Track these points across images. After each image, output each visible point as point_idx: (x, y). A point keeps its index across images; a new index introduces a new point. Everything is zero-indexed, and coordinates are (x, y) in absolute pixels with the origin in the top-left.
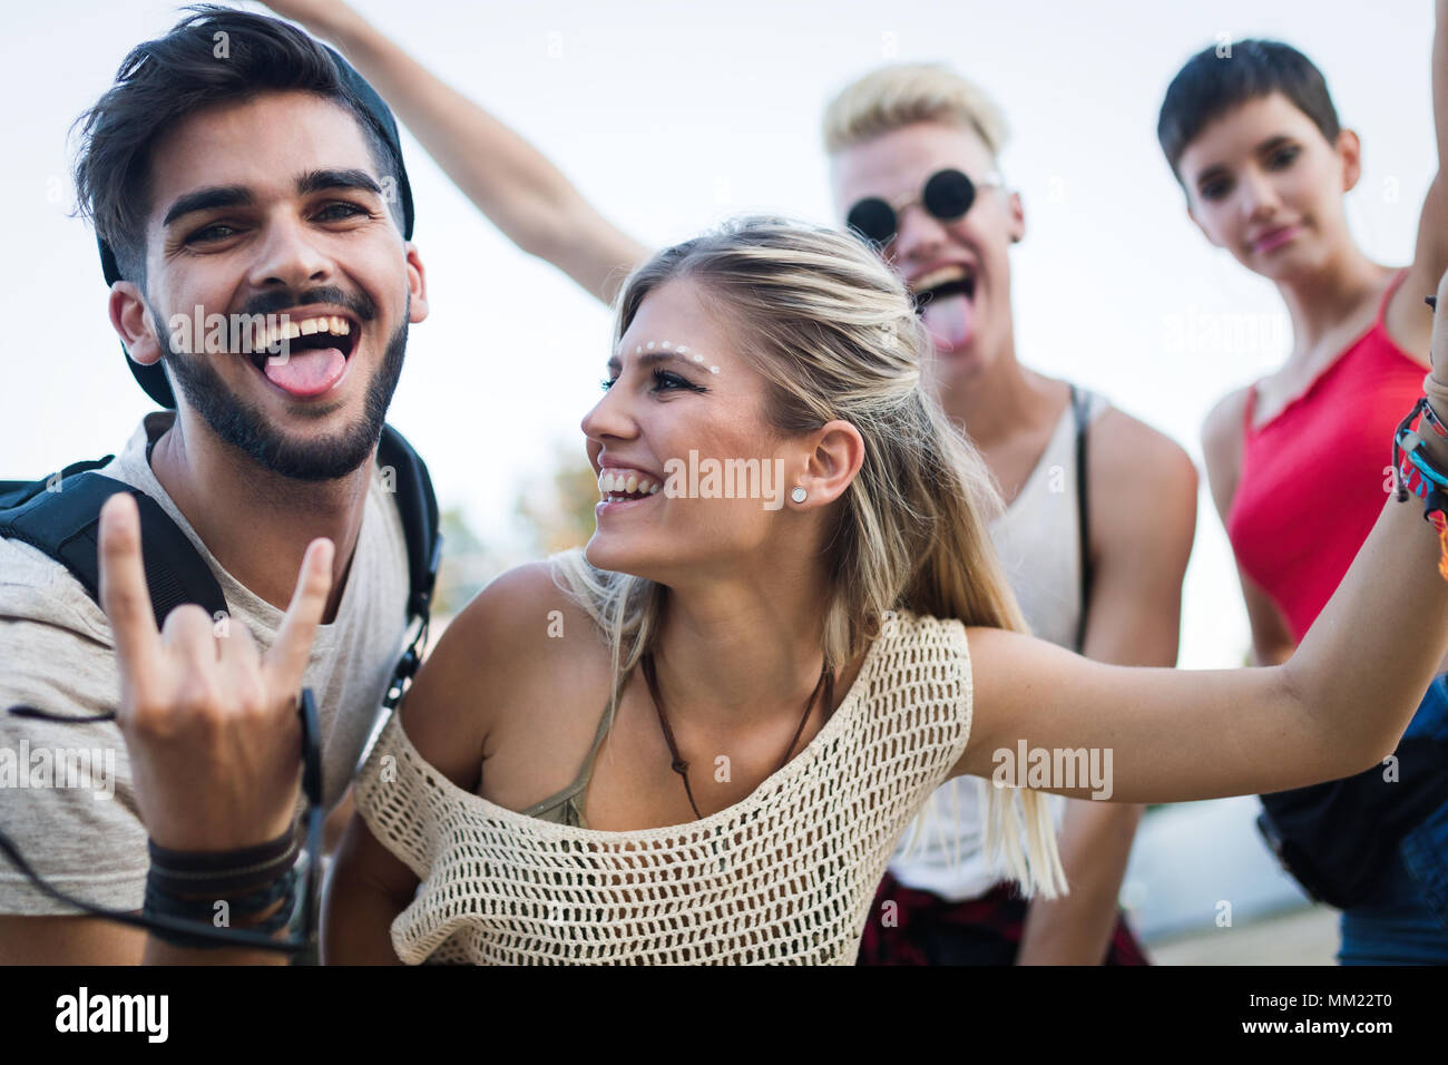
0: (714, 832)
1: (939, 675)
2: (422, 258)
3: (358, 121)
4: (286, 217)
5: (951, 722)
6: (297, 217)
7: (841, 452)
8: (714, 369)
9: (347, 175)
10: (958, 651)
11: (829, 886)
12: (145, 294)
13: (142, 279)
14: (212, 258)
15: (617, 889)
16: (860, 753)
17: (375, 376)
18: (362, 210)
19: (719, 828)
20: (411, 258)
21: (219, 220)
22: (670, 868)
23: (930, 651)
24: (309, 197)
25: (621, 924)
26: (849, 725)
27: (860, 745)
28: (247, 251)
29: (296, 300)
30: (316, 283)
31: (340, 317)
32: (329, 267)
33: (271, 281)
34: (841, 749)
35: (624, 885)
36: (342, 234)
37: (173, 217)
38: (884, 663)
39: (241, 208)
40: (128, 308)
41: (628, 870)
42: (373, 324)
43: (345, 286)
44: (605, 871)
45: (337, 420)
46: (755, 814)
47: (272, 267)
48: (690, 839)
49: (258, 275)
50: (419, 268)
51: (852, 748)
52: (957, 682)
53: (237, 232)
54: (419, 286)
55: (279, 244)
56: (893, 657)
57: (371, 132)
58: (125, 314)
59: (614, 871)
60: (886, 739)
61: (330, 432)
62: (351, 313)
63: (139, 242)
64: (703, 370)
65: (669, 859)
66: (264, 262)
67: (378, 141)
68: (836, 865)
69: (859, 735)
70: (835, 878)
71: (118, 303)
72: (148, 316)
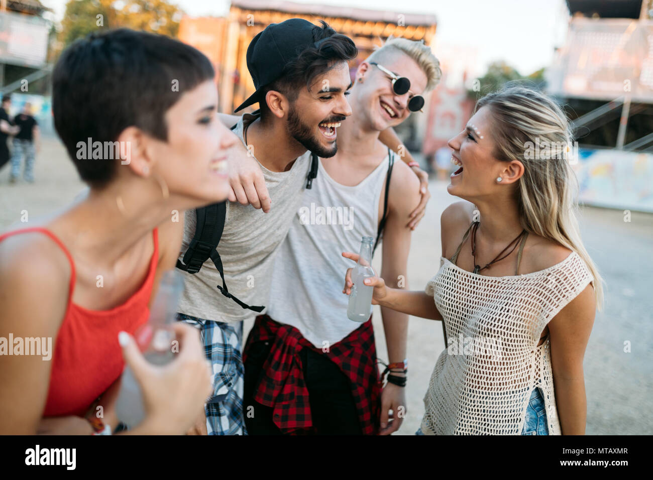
0: (487, 281)
1: (565, 290)
5: (557, 303)
7: (517, 170)
8: (482, 137)
10: (577, 291)
11: (501, 314)
15: (459, 285)
16: (533, 287)
19: (489, 281)
22: (473, 285)
23: (570, 283)
25: (456, 295)
26: (535, 278)
27: (534, 285)
34: (529, 282)
35: (461, 285)
38: (558, 271)
41: (464, 281)
44: (459, 280)
46: (499, 282)
48: (481, 280)
51: (532, 284)
52: (568, 297)
56: (561, 273)
59: (461, 281)
60: (541, 290)
64: (478, 136)
65: (474, 283)
68: (506, 310)
69: (536, 282)
70: (504, 313)
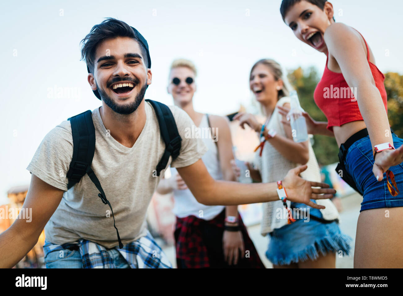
2: (152, 72)
3: (139, 43)
4: (121, 63)
6: (124, 63)
9: (134, 54)
12: (94, 75)
13: (93, 73)
14: (106, 70)
17: (138, 94)
18: (138, 62)
20: (149, 72)
21: (108, 62)
24: (126, 58)
28: (113, 69)
29: (122, 79)
30: (126, 76)
31: (131, 83)
32: (129, 73)
33: (117, 75)
36: (133, 67)
37: (99, 61)
39: (113, 60)
40: (91, 79)
42: (138, 84)
43: (133, 77)
45: (128, 101)
47: (117, 72)
49: (115, 74)
50: (151, 74)
53: (112, 65)
54: (150, 78)
55: (119, 68)
57: (141, 45)
58: (90, 80)
61: (127, 103)
62: (133, 82)
63: (93, 65)
66: (116, 71)
67: (143, 47)
71: (89, 77)
72: (94, 81)
